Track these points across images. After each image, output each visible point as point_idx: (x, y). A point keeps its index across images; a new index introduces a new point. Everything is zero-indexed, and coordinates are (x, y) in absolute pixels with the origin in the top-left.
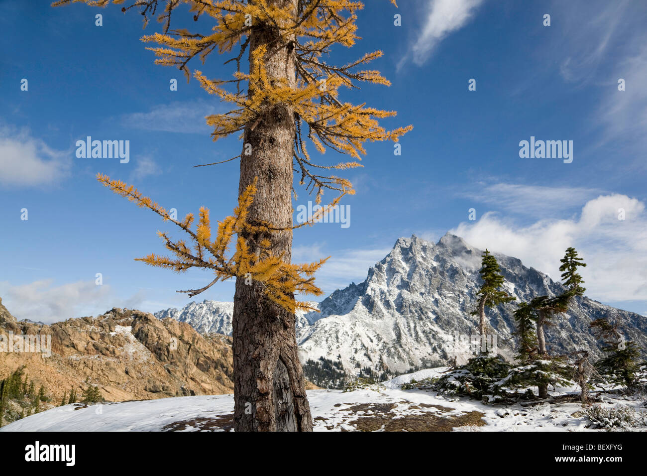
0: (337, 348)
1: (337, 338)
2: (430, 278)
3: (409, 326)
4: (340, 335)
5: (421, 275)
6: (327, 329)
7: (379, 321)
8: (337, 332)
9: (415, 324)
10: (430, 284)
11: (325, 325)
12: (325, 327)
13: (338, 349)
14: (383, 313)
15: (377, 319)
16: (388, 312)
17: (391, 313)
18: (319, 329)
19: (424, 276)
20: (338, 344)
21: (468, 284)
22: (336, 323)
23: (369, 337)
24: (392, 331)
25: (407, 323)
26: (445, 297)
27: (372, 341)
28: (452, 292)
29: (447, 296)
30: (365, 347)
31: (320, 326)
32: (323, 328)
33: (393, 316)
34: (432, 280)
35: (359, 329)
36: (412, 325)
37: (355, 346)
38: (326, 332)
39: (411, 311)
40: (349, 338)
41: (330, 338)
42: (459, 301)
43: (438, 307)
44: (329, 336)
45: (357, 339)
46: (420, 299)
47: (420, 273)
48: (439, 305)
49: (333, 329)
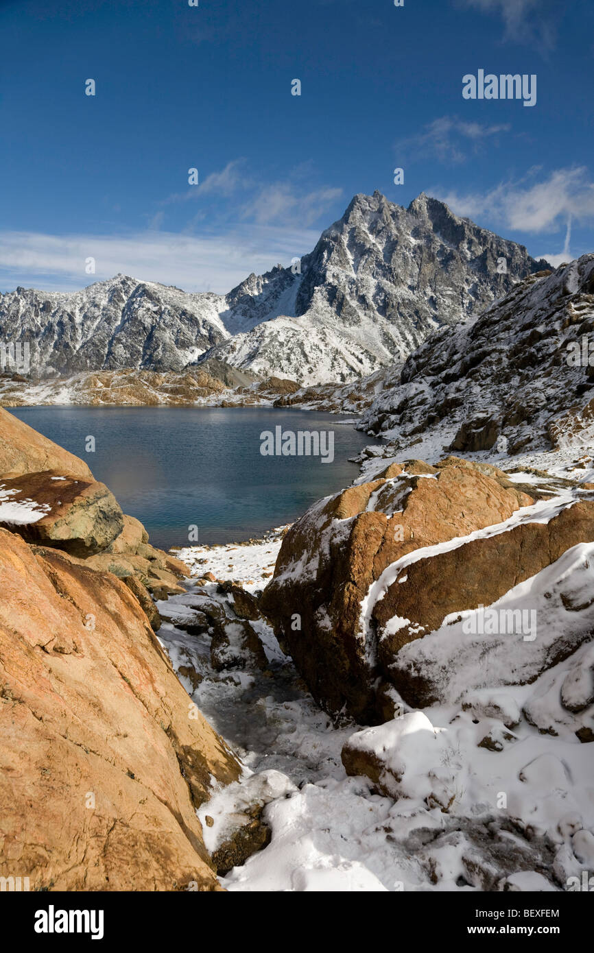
0: (310, 372)
1: (305, 356)
2: (419, 263)
3: (406, 339)
4: (307, 350)
5: (405, 258)
6: (281, 338)
7: (354, 328)
8: (301, 345)
9: (413, 335)
10: (420, 273)
11: (275, 333)
12: (276, 336)
13: (313, 374)
14: (359, 317)
15: (350, 324)
16: (365, 315)
17: (370, 317)
18: (267, 340)
19: (410, 260)
20: (308, 366)
21: (468, 277)
22: (293, 329)
23: (353, 354)
24: (383, 347)
25: (400, 333)
26: (442, 295)
27: (361, 361)
28: (451, 289)
29: (444, 293)
30: (355, 371)
31: (267, 333)
32: (274, 338)
33: (375, 320)
34: (423, 266)
35: (335, 342)
36: (410, 338)
37: (337, 370)
38: (281, 344)
39: (401, 314)
40: (323, 356)
41: (292, 355)
42: (463, 303)
43: (436, 309)
44: (289, 351)
45: (338, 357)
46: (412, 296)
47: (403, 254)
48: (437, 307)
49: (292, 339)
